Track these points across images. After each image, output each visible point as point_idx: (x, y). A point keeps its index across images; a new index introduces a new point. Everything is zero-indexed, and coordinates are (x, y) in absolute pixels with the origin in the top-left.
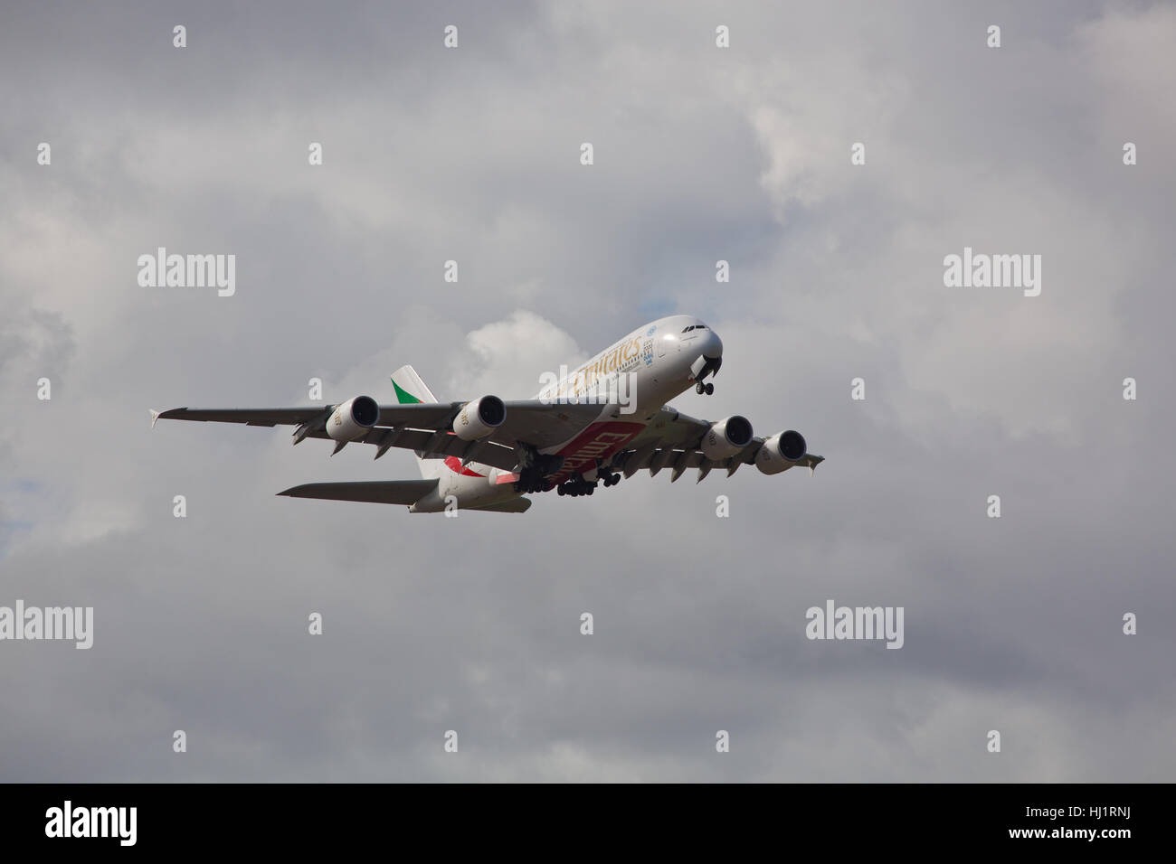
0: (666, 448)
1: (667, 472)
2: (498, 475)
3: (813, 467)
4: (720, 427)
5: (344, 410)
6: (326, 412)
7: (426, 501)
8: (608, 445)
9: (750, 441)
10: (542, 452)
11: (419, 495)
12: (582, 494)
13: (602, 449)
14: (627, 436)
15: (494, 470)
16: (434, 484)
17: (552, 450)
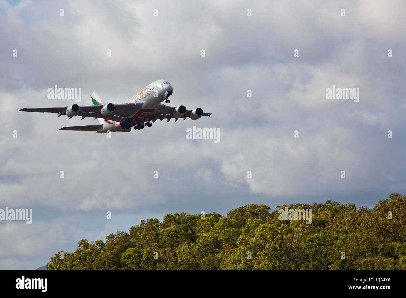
0: (164, 114)
1: (165, 120)
2: (117, 123)
3: (209, 116)
4: (177, 109)
5: (70, 108)
6: (66, 108)
7: (100, 130)
8: (145, 115)
9: (186, 111)
10: (127, 118)
11: (98, 128)
12: (141, 129)
13: (144, 116)
14: (151, 112)
15: (116, 122)
16: (102, 126)
17: (130, 117)
